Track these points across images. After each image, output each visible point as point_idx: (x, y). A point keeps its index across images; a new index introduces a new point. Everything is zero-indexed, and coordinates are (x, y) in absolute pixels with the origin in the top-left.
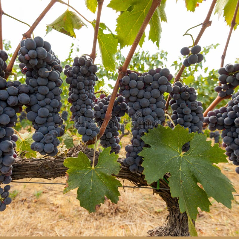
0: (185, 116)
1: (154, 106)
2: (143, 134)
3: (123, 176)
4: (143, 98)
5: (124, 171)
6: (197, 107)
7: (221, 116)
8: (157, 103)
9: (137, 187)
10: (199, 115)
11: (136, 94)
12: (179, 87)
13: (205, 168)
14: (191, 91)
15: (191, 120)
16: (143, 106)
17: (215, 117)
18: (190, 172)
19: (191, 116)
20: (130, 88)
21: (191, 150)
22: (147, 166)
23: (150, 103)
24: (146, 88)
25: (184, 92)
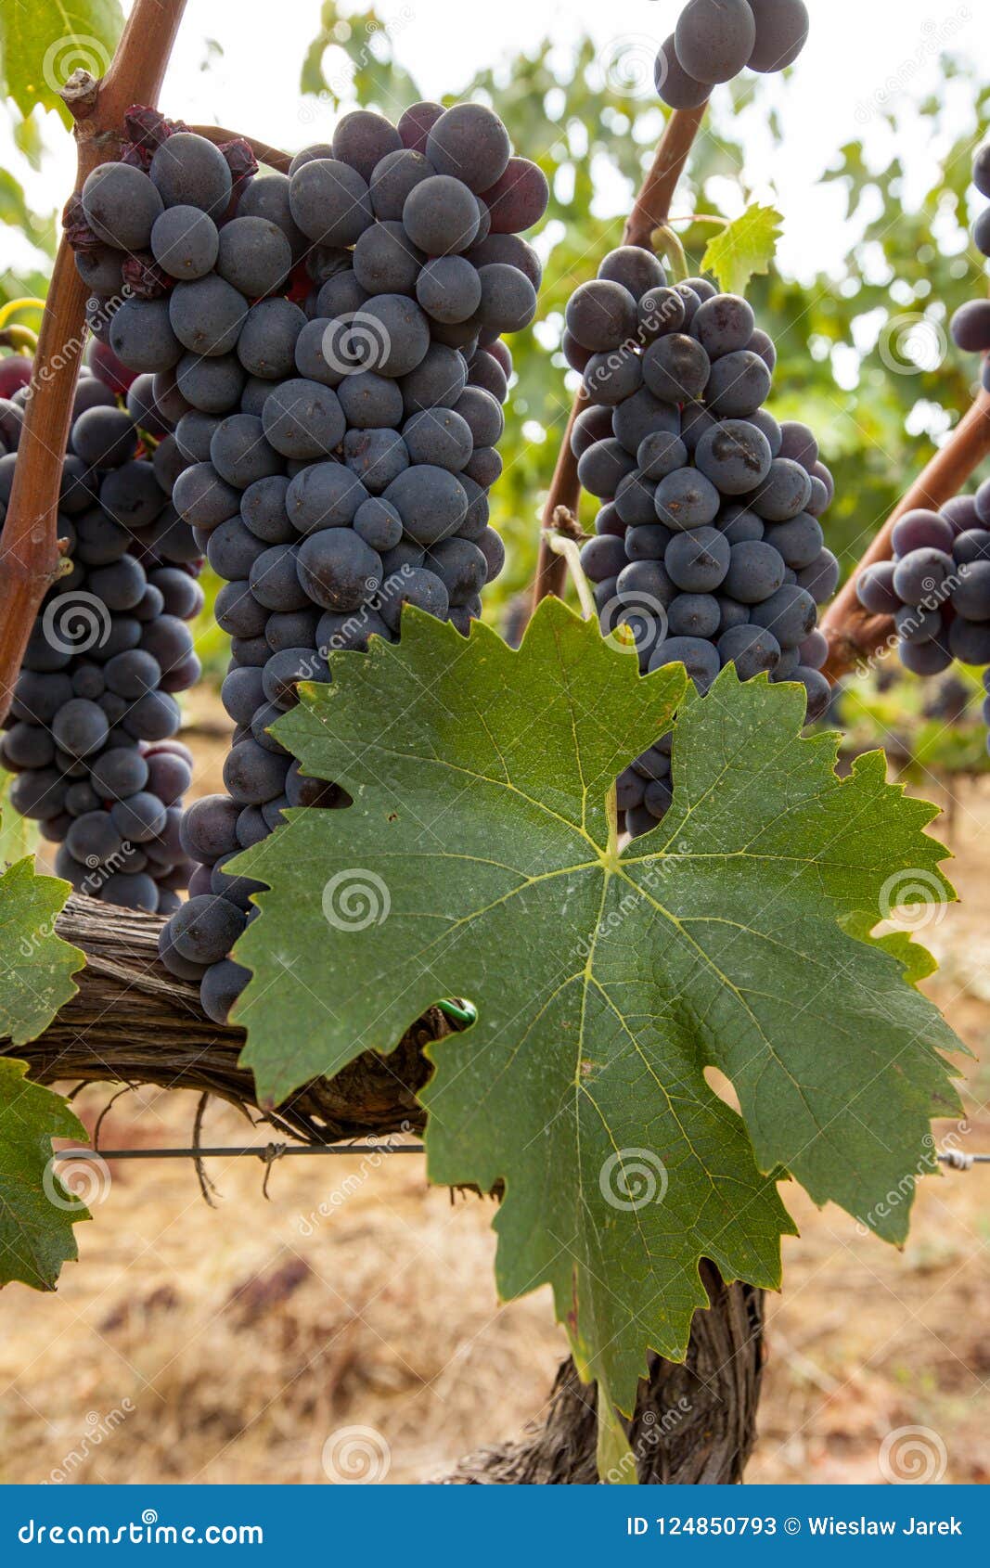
0: (673, 547)
1: (387, 449)
2: (290, 699)
4: (291, 372)
6: (755, 467)
8: (413, 425)
10: (785, 534)
11: (220, 344)
12: (625, 292)
13: (774, 950)
14: (723, 324)
15: (716, 578)
18: (663, 990)
19: (713, 543)
21: (684, 811)
23: (349, 425)
24: (314, 283)
25: (669, 339)
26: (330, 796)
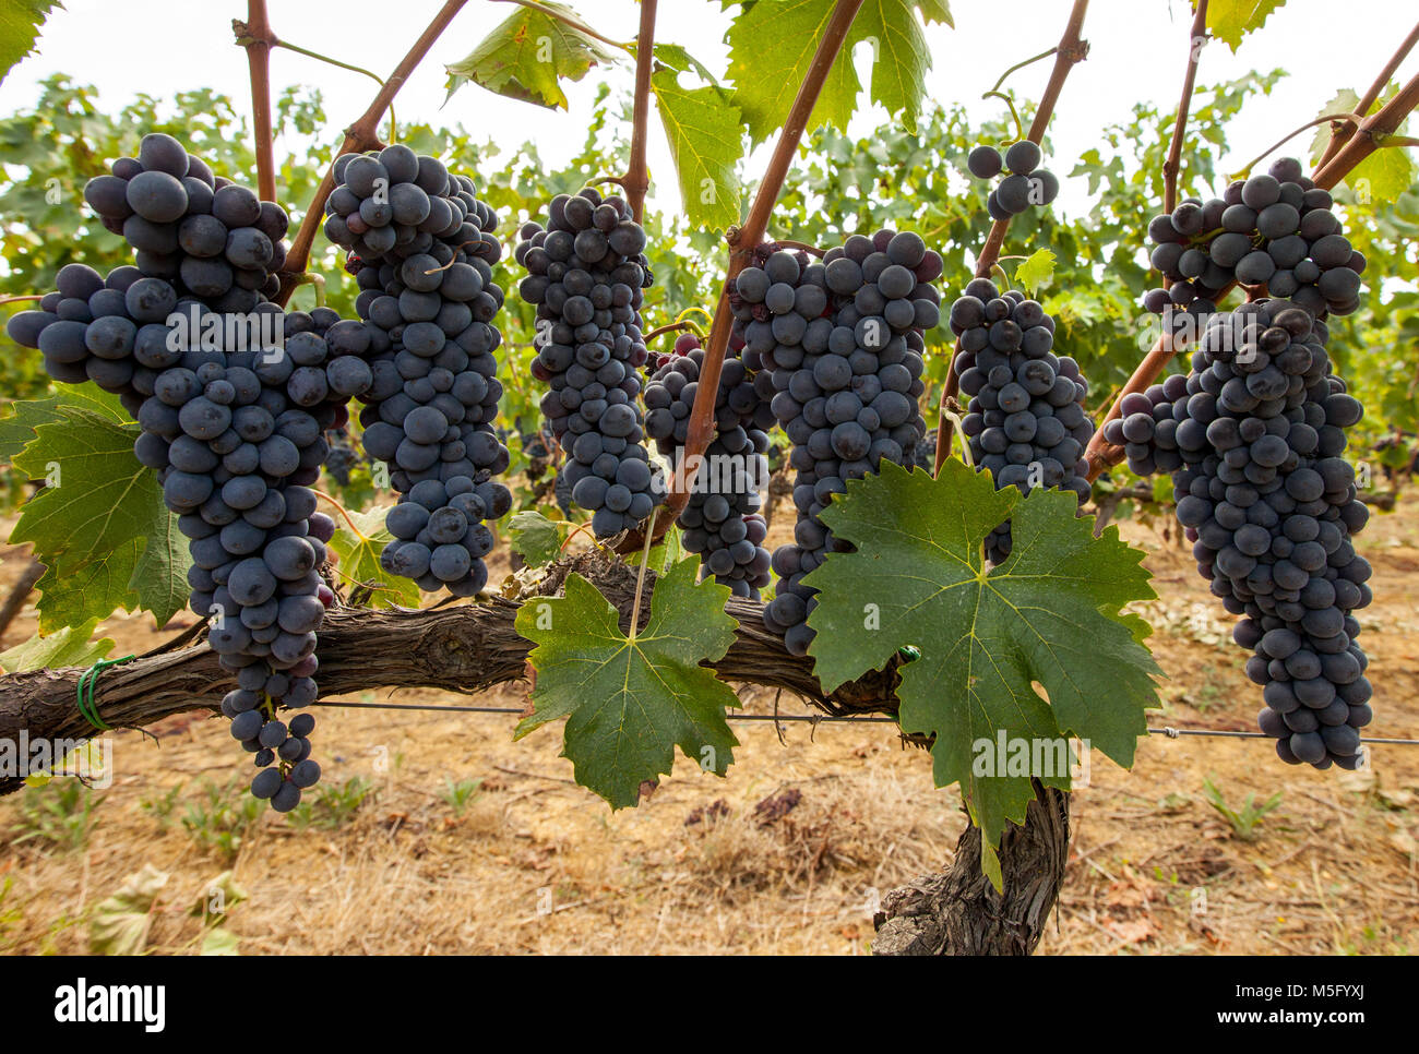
0: (1008, 422)
1: (871, 383)
2: (827, 501)
3: (768, 673)
4: (827, 351)
5: (770, 654)
6: (1047, 383)
7: (1167, 414)
8: (884, 372)
9: (824, 719)
10: (1062, 412)
11: (794, 340)
12: (980, 302)
13: (1065, 623)
14: (1028, 315)
15: (1030, 436)
16: (825, 385)
17: (1142, 420)
18: (1010, 642)
19: (1029, 420)
20: (770, 318)
21: (1018, 556)
22: (830, 625)
23: (854, 374)
24: (837, 312)
25: (1000, 323)
26: (846, 547)
